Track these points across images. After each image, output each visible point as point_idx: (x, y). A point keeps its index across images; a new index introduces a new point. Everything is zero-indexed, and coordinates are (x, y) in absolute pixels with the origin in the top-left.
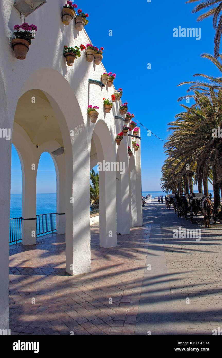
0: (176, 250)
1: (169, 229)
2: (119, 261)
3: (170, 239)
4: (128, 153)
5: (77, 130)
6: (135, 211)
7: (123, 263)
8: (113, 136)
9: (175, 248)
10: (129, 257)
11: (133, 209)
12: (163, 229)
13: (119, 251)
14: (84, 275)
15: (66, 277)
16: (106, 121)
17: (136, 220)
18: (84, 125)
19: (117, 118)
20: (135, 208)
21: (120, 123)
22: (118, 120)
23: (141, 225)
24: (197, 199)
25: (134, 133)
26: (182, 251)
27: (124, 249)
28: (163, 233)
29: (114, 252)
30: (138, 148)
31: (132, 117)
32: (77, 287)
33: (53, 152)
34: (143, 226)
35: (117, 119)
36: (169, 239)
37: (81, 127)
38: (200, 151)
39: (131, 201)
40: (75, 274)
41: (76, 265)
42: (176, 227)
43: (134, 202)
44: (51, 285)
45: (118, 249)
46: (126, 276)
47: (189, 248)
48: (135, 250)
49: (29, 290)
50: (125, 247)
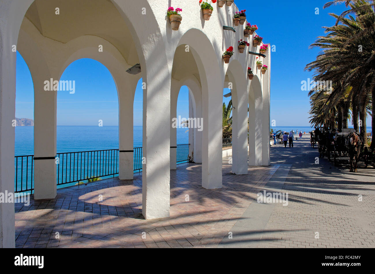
0: (295, 198)
1: (300, 172)
2: (213, 206)
3: (295, 183)
4: (248, 75)
5: (151, 39)
6: (259, 148)
7: (216, 209)
8: (219, 52)
9: (294, 196)
10: (229, 202)
11: (257, 145)
12: (293, 171)
13: (222, 194)
14: (160, 220)
15: (138, 221)
16: (205, 31)
17: (261, 159)
18: (160, 33)
19: (225, 28)
20: (260, 145)
21: (233, 36)
22: (229, 33)
23: (267, 165)
24: (343, 135)
25: (261, 51)
26: (302, 200)
27: (229, 193)
28: (289, 176)
29: (214, 194)
30: (265, 71)
31: (255, 29)
32: (139, 234)
33: (128, 70)
34: (270, 166)
35: (228, 30)
36: (293, 183)
37: (156, 36)
38: (352, 73)
39: (256, 135)
40: (149, 217)
41: (151, 208)
42: (312, 169)
43: (258, 138)
44: (113, 229)
45: (221, 192)
46: (208, 226)
47: (313, 197)
48: (242, 194)
49: (85, 232)
50: (231, 190)
